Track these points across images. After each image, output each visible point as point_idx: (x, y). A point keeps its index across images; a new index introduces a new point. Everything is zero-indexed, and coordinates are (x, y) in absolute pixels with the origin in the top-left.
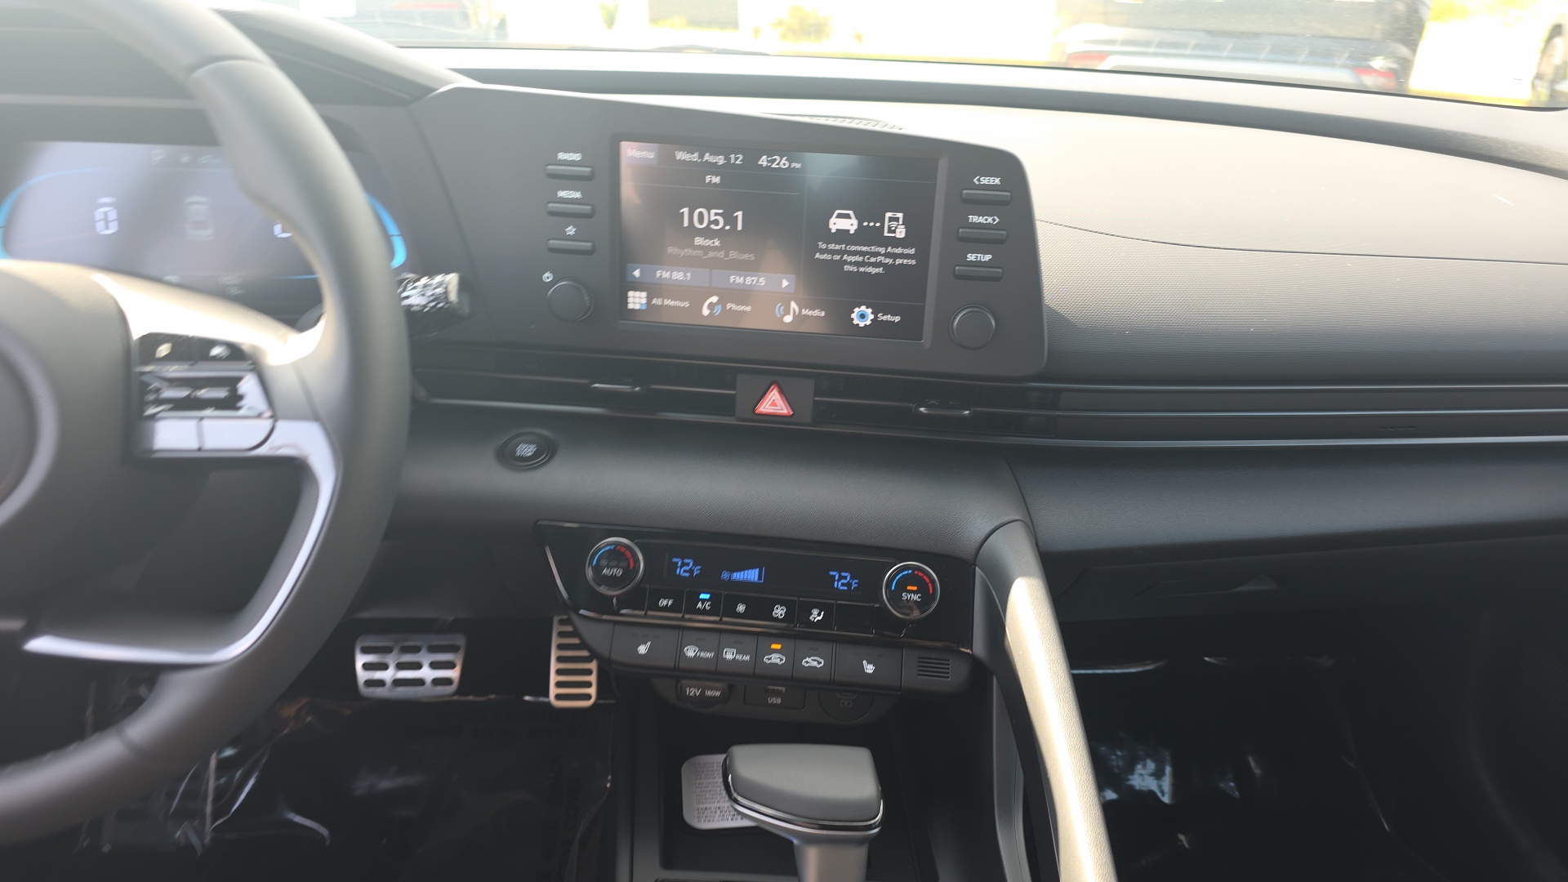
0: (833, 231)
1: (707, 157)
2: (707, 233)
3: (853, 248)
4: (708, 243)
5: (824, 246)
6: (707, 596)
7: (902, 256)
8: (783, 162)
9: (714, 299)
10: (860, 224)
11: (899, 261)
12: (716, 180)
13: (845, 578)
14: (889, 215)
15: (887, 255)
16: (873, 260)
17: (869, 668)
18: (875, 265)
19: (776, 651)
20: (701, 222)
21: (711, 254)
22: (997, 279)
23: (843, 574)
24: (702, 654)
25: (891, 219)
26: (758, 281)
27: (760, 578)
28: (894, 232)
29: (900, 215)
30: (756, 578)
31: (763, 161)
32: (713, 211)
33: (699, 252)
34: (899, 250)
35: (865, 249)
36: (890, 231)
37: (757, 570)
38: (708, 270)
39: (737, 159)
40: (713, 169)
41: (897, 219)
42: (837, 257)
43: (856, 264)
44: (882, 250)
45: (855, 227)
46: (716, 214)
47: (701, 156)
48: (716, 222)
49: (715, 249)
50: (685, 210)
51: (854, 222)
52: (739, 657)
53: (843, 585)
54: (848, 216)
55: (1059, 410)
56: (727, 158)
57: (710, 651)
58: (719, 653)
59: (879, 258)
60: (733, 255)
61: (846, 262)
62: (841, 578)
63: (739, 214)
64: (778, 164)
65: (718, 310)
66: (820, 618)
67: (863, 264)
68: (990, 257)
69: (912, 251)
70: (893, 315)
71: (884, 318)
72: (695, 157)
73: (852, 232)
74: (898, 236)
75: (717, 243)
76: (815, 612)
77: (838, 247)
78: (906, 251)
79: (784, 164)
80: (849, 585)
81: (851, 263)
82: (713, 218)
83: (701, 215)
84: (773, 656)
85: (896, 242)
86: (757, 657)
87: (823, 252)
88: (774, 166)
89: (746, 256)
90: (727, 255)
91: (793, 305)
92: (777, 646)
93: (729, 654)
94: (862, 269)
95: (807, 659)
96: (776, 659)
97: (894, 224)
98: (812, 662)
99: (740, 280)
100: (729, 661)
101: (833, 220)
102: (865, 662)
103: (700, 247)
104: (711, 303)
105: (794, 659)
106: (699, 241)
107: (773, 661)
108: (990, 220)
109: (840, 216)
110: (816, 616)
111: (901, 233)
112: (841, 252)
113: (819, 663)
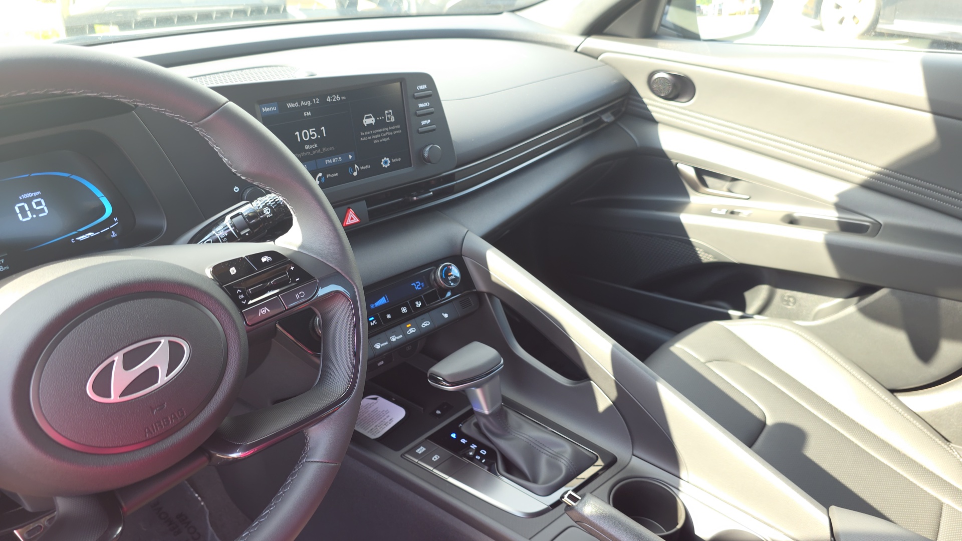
0: (366, 125)
1: (302, 103)
2: (311, 142)
3: (376, 131)
4: (312, 147)
5: (363, 134)
6: (373, 318)
7: (396, 130)
8: (338, 97)
9: (320, 175)
10: (376, 119)
11: (395, 133)
12: (309, 114)
13: (418, 284)
14: (386, 112)
15: (390, 131)
16: (384, 135)
17: (446, 316)
18: (386, 137)
19: (410, 327)
20: (306, 137)
21: (314, 152)
22: (434, 130)
23: (417, 283)
24: (383, 345)
25: (388, 114)
26: (338, 159)
27: (387, 301)
28: (390, 119)
29: (391, 111)
30: (385, 301)
31: (329, 99)
32: (310, 130)
33: (309, 153)
34: (393, 128)
35: (380, 130)
36: (388, 119)
37: (384, 297)
38: (314, 161)
39: (316, 101)
40: (306, 108)
41: (390, 113)
42: (370, 138)
43: (379, 138)
44: (387, 129)
45: (374, 121)
46: (312, 131)
47: (299, 104)
48: (313, 135)
49: (316, 149)
50: (297, 133)
51: (373, 119)
52: (398, 338)
53: (419, 287)
54: (370, 117)
55: (456, 181)
56: (312, 102)
57: (385, 342)
58: (389, 341)
59: (387, 133)
60: (324, 149)
61: (374, 139)
62: (417, 284)
63: (323, 128)
64: (336, 99)
65: (323, 180)
66: (420, 304)
67: (381, 138)
68: (429, 121)
69: (399, 126)
70: (397, 158)
71: (395, 160)
72: (297, 105)
73: (373, 124)
74: (392, 121)
75: (316, 146)
76: (417, 303)
77: (369, 133)
78: (397, 127)
79: (338, 99)
80: (421, 286)
81: (376, 139)
82: (311, 134)
83: (305, 133)
84: (410, 330)
85: (391, 124)
86: (404, 334)
87: (363, 137)
88: (334, 100)
89: (330, 149)
90: (321, 150)
91: (356, 166)
92: (409, 325)
93: (393, 339)
94: (381, 141)
95: (423, 324)
96: (412, 331)
97: (389, 116)
98: (425, 324)
99: (330, 161)
100: (395, 341)
101: (364, 120)
102: (443, 314)
103: (309, 150)
104: (320, 177)
105: (418, 327)
106: (307, 147)
107: (412, 332)
108: (426, 104)
109: (367, 118)
110: (419, 304)
111: (393, 119)
112: (371, 135)
113: (428, 323)
